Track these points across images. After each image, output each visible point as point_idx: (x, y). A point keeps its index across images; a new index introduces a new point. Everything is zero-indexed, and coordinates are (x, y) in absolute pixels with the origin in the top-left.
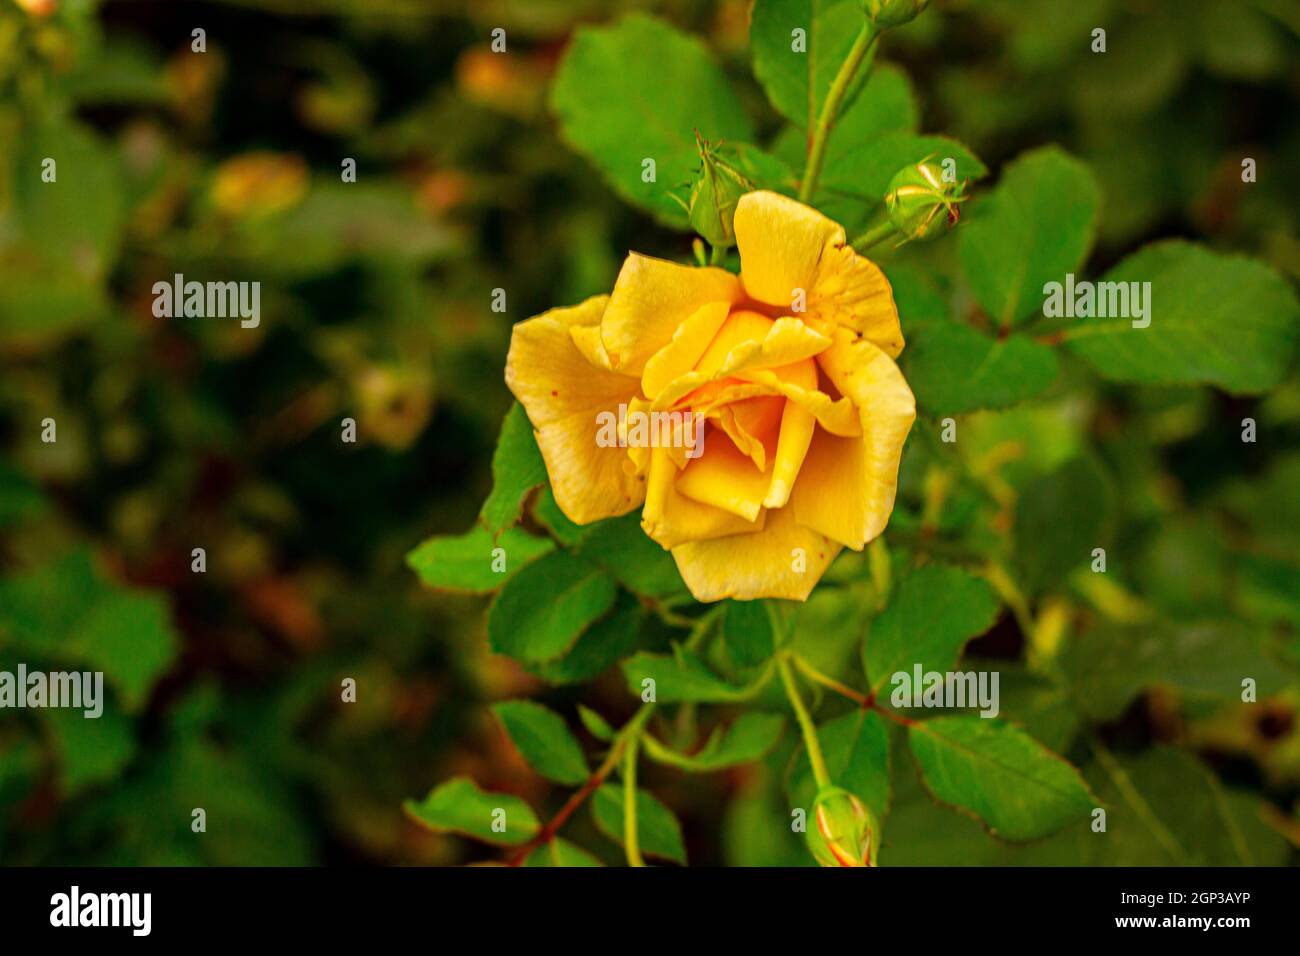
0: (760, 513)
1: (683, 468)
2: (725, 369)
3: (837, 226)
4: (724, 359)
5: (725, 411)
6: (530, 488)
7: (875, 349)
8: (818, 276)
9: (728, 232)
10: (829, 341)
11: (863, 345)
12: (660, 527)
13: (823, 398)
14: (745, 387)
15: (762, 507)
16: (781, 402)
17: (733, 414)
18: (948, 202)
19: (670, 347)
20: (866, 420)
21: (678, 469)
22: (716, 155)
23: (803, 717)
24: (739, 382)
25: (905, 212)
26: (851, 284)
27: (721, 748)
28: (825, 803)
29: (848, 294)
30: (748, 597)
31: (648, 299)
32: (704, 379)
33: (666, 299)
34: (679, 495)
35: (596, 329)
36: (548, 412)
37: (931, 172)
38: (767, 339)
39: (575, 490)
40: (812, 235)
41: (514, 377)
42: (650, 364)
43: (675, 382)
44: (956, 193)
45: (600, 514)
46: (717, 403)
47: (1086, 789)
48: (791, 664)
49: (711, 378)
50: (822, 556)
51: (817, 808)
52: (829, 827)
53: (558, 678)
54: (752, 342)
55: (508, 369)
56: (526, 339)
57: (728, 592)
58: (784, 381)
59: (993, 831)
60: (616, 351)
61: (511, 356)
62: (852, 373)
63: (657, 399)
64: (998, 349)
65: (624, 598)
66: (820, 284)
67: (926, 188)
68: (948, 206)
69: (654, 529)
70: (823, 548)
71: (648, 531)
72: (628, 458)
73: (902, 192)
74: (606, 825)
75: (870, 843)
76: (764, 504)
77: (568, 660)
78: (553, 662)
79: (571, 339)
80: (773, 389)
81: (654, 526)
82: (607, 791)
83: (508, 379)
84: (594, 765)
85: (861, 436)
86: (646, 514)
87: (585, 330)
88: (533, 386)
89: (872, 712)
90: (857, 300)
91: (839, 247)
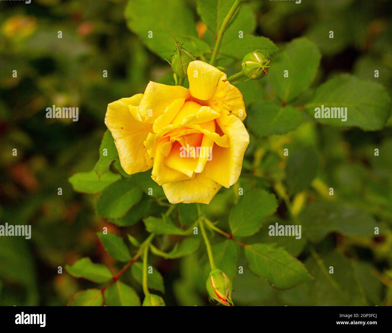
0: (193, 174)
1: (166, 157)
2: (182, 124)
3: (224, 73)
4: (182, 120)
5: (182, 138)
6: (112, 160)
7: (236, 118)
8: (217, 91)
9: (185, 73)
10: (220, 115)
11: (232, 116)
12: (158, 177)
13: (217, 135)
14: (189, 130)
15: (194, 172)
16: (202, 135)
17: (185, 139)
18: (263, 67)
19: (163, 115)
20: (232, 143)
21: (165, 157)
22: (182, 46)
23: (207, 242)
24: (188, 128)
25: (248, 70)
26: (228, 95)
27: (178, 250)
28: (213, 275)
29: (227, 97)
30: (188, 202)
31: (156, 98)
32: (175, 127)
33: (162, 97)
34: (165, 166)
35: (137, 107)
36: (120, 135)
37: (258, 56)
38: (198, 113)
39: (128, 163)
40: (215, 76)
41: (108, 122)
42: (156, 121)
43: (164, 128)
44: (266, 64)
45: (137, 171)
46: (179, 135)
47: (307, 271)
48: (204, 222)
49: (177, 127)
50: (215, 189)
51: (211, 276)
52: (214, 284)
53: (121, 224)
54: (192, 115)
55: (106, 119)
56: (112, 109)
57: (181, 201)
58: (203, 128)
59: (273, 285)
60: (144, 116)
61: (107, 114)
62: (227, 126)
63: (158, 133)
64: (282, 110)
65: (145, 196)
66: (217, 94)
67: (256, 62)
68: (263, 69)
69: (156, 178)
70: (215, 186)
71: (153, 179)
72: (147, 152)
73: (247, 62)
74: (136, 277)
75: (229, 290)
76: (195, 172)
77: (124, 218)
78: (119, 219)
79: (128, 109)
80: (199, 131)
81: (156, 177)
82: (137, 264)
83: (106, 122)
84: (133, 255)
85: (230, 147)
86: (153, 173)
87: (134, 107)
88: (115, 125)
89: (231, 241)
90: (230, 100)
91: (224, 81)
